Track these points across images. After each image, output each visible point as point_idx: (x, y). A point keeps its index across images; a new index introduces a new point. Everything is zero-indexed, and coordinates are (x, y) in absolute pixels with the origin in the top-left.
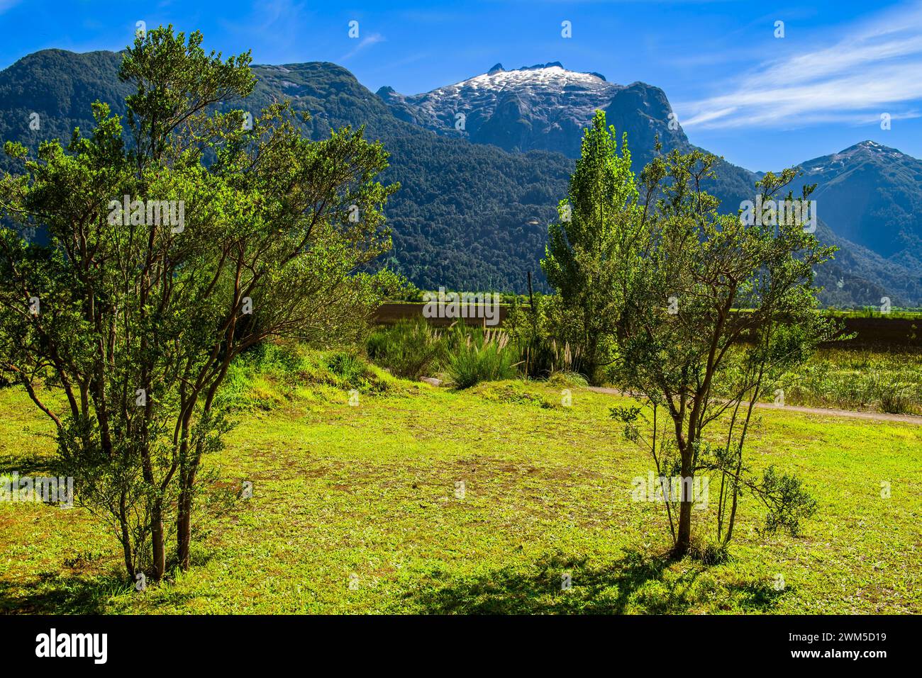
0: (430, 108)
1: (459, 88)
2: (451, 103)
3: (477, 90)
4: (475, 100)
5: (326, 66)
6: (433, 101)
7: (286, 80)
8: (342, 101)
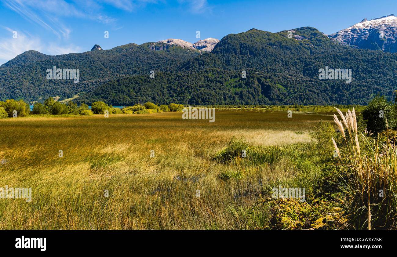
0: (340, 38)
1: (350, 29)
2: (348, 36)
3: (359, 29)
4: (358, 33)
5: (307, 28)
6: (341, 36)
7: (295, 35)
8: (317, 40)
